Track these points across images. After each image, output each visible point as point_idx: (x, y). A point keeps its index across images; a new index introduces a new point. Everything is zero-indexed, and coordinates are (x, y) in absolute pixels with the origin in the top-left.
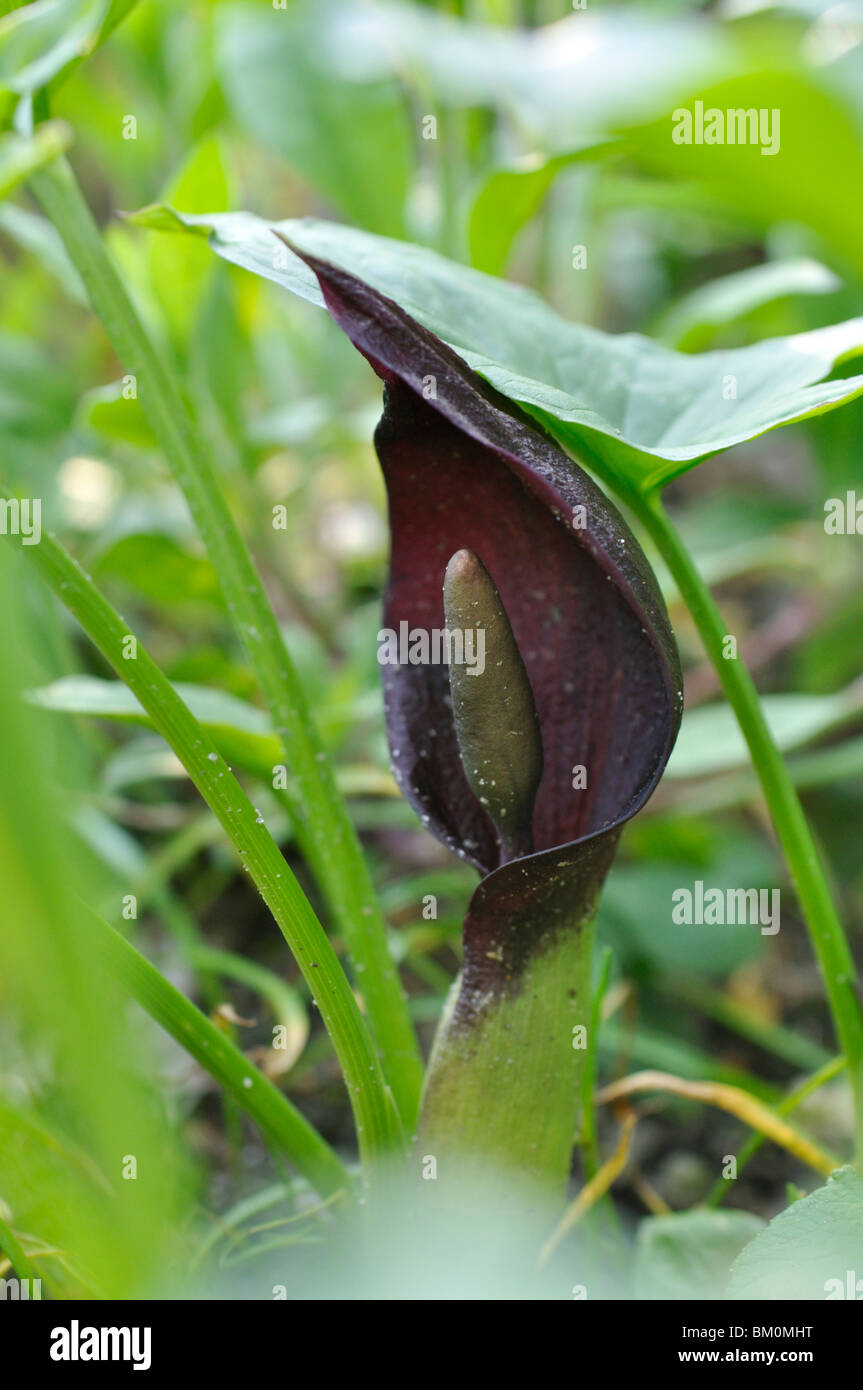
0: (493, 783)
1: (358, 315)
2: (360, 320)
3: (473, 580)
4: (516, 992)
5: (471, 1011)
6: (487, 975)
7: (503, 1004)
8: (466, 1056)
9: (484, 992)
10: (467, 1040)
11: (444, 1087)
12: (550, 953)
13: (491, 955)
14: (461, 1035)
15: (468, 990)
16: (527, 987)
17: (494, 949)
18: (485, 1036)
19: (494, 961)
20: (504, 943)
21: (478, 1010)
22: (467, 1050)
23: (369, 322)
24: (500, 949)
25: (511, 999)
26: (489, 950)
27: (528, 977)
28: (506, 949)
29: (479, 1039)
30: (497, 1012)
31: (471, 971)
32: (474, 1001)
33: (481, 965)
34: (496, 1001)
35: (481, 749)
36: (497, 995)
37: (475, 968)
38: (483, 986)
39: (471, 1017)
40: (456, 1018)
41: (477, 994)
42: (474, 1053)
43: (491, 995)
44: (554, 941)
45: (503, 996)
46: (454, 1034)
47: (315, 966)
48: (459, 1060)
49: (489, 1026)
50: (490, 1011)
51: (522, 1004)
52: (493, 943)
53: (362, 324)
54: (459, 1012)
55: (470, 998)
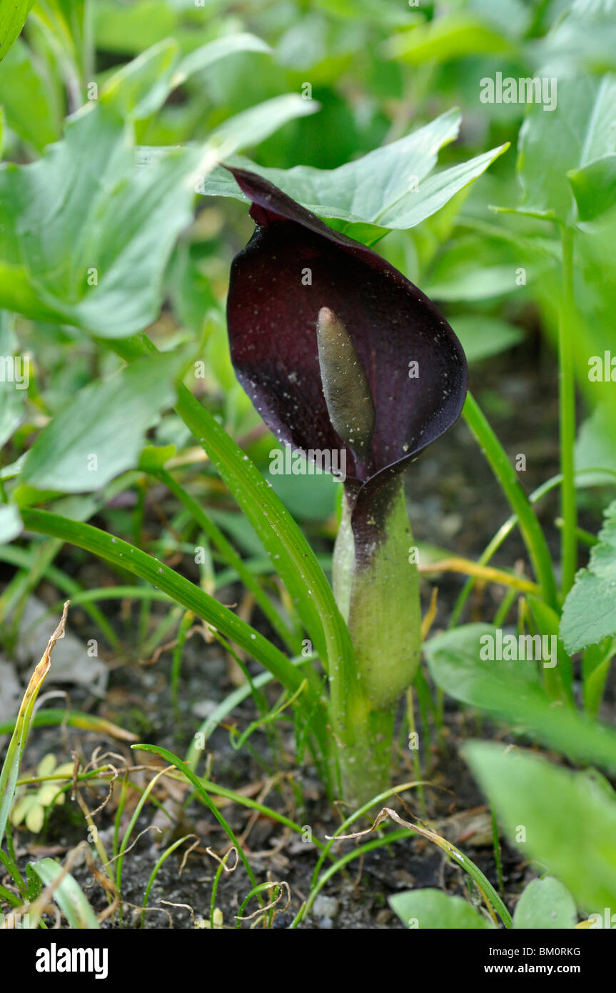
0: (358, 429)
1: (263, 194)
2: (265, 196)
3: (336, 322)
4: (384, 538)
5: (366, 556)
6: (369, 534)
7: (381, 546)
8: (370, 581)
9: (371, 544)
10: (368, 571)
11: (362, 601)
12: (393, 512)
13: (369, 523)
14: (364, 571)
15: (361, 546)
16: (389, 534)
17: (370, 519)
18: (377, 567)
19: (371, 526)
20: (373, 514)
21: (370, 554)
22: (370, 578)
23: (270, 197)
24: (372, 518)
25: (384, 543)
26: (367, 521)
27: (388, 528)
28: (375, 517)
29: (374, 570)
30: (380, 552)
31: (360, 535)
32: (366, 550)
33: (365, 530)
34: (378, 547)
35: (351, 412)
36: (377, 544)
37: (362, 533)
38: (369, 540)
39: (367, 559)
40: (358, 562)
41: (367, 546)
42: (374, 578)
43: (374, 544)
44: (393, 505)
45: (380, 542)
46: (360, 571)
47: (306, 556)
48: (367, 584)
49: (378, 561)
50: (376, 553)
51: (389, 543)
52: (368, 516)
53: (267, 198)
54: (360, 559)
55: (363, 550)
